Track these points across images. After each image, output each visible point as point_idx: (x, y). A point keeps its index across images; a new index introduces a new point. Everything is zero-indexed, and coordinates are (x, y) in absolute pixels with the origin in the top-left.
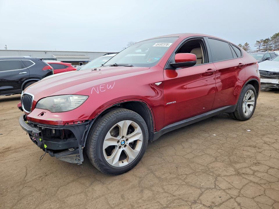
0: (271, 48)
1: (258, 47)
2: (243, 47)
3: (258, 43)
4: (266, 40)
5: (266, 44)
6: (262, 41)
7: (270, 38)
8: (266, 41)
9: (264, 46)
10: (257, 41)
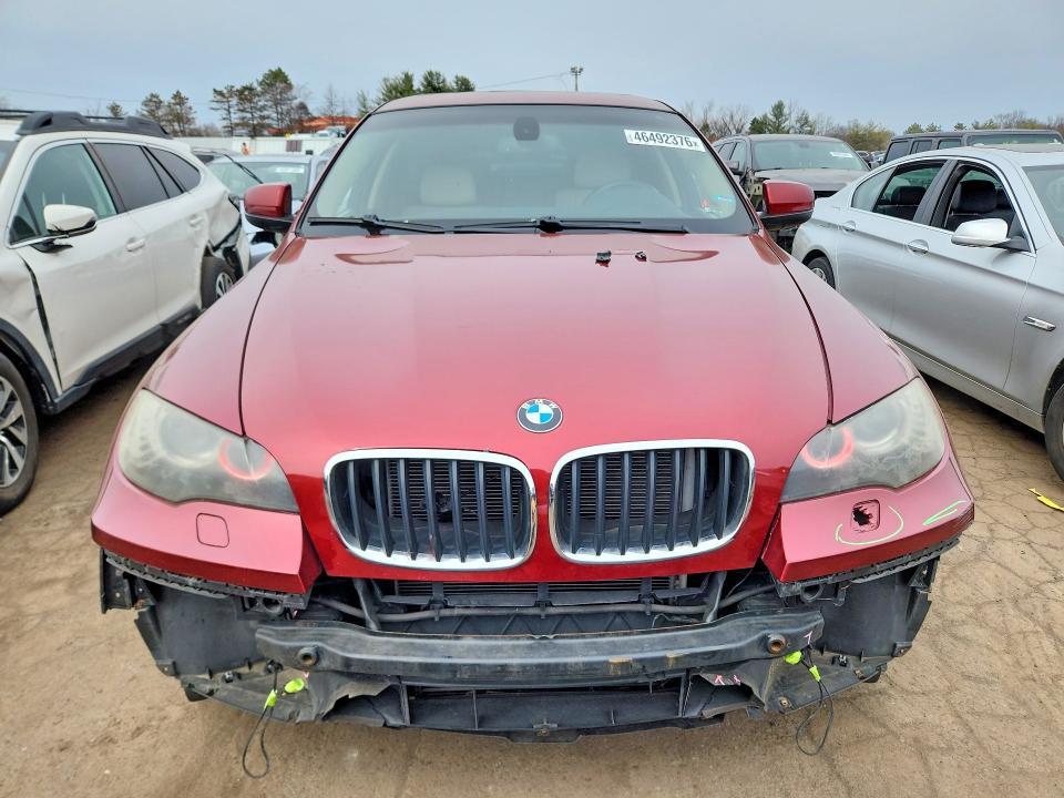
0: (267, 121)
1: (224, 113)
2: (169, 106)
3: (219, 98)
4: (245, 88)
5: (247, 105)
6: (231, 91)
7: (255, 85)
8: (246, 94)
9: (242, 111)
10: (215, 91)
